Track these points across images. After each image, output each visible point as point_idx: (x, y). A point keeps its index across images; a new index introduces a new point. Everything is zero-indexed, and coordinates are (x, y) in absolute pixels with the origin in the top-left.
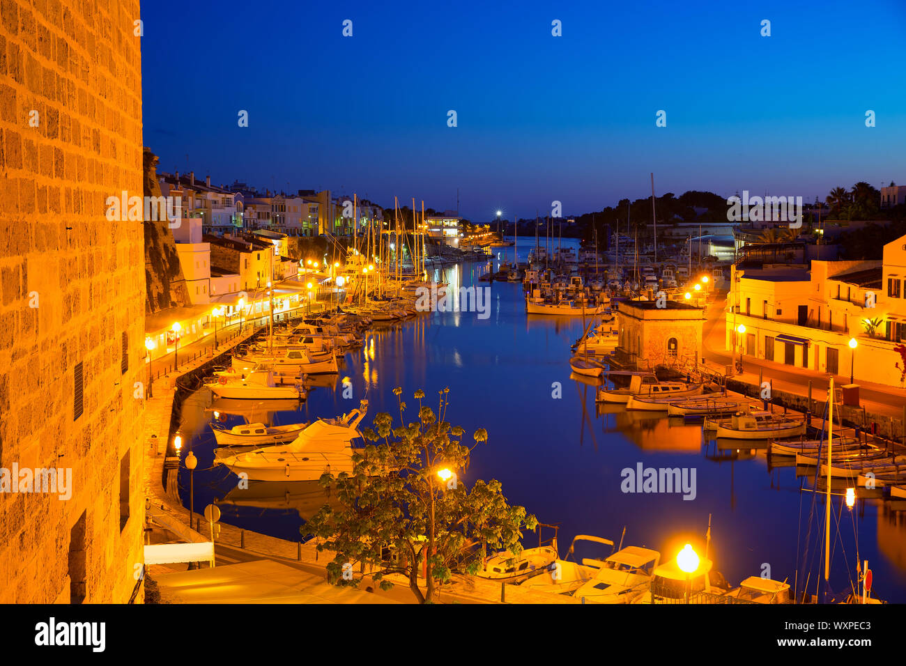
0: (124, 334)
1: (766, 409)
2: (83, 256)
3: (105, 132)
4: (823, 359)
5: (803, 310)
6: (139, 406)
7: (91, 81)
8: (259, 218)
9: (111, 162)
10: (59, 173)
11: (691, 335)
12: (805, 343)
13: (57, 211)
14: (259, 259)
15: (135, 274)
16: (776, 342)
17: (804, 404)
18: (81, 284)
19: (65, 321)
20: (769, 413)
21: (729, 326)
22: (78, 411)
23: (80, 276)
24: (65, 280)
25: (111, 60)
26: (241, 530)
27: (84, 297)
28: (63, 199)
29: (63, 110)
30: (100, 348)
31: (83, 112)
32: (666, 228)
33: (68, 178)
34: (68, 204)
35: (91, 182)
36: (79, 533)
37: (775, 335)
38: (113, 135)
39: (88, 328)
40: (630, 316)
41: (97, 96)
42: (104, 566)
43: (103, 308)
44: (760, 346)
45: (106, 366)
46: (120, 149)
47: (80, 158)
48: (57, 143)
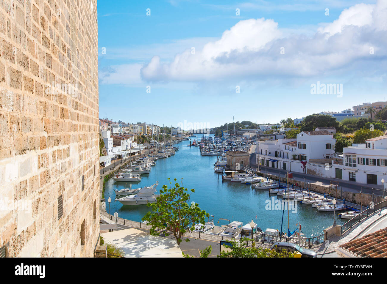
0: (94, 166)
1: (268, 180)
2: (84, 144)
3: (90, 108)
4: (282, 166)
5: (276, 153)
6: (98, 186)
7: (86, 93)
8: (126, 130)
9: (91, 116)
10: (78, 120)
11: (247, 160)
12: (277, 161)
13: (77, 131)
14: (126, 142)
15: (97, 148)
16: (269, 161)
17: (278, 178)
18: (83, 152)
19: (79, 163)
20: (269, 181)
21: (257, 157)
22: (83, 189)
23: (83, 149)
24: (80, 151)
25: (91, 88)
26: (124, 219)
27: (84, 155)
28: (79, 128)
29: (79, 102)
30: (88, 170)
31: (84, 102)
32: (238, 131)
33: (80, 121)
34: (80, 128)
35: (86, 122)
36: (83, 225)
37: (269, 159)
38: (92, 109)
39: (85, 165)
40: (230, 155)
41: (88, 98)
42: (90, 234)
43: (89, 158)
44: (265, 162)
45: (90, 175)
46: (93, 112)
47: (83, 115)
48: (78, 111)
